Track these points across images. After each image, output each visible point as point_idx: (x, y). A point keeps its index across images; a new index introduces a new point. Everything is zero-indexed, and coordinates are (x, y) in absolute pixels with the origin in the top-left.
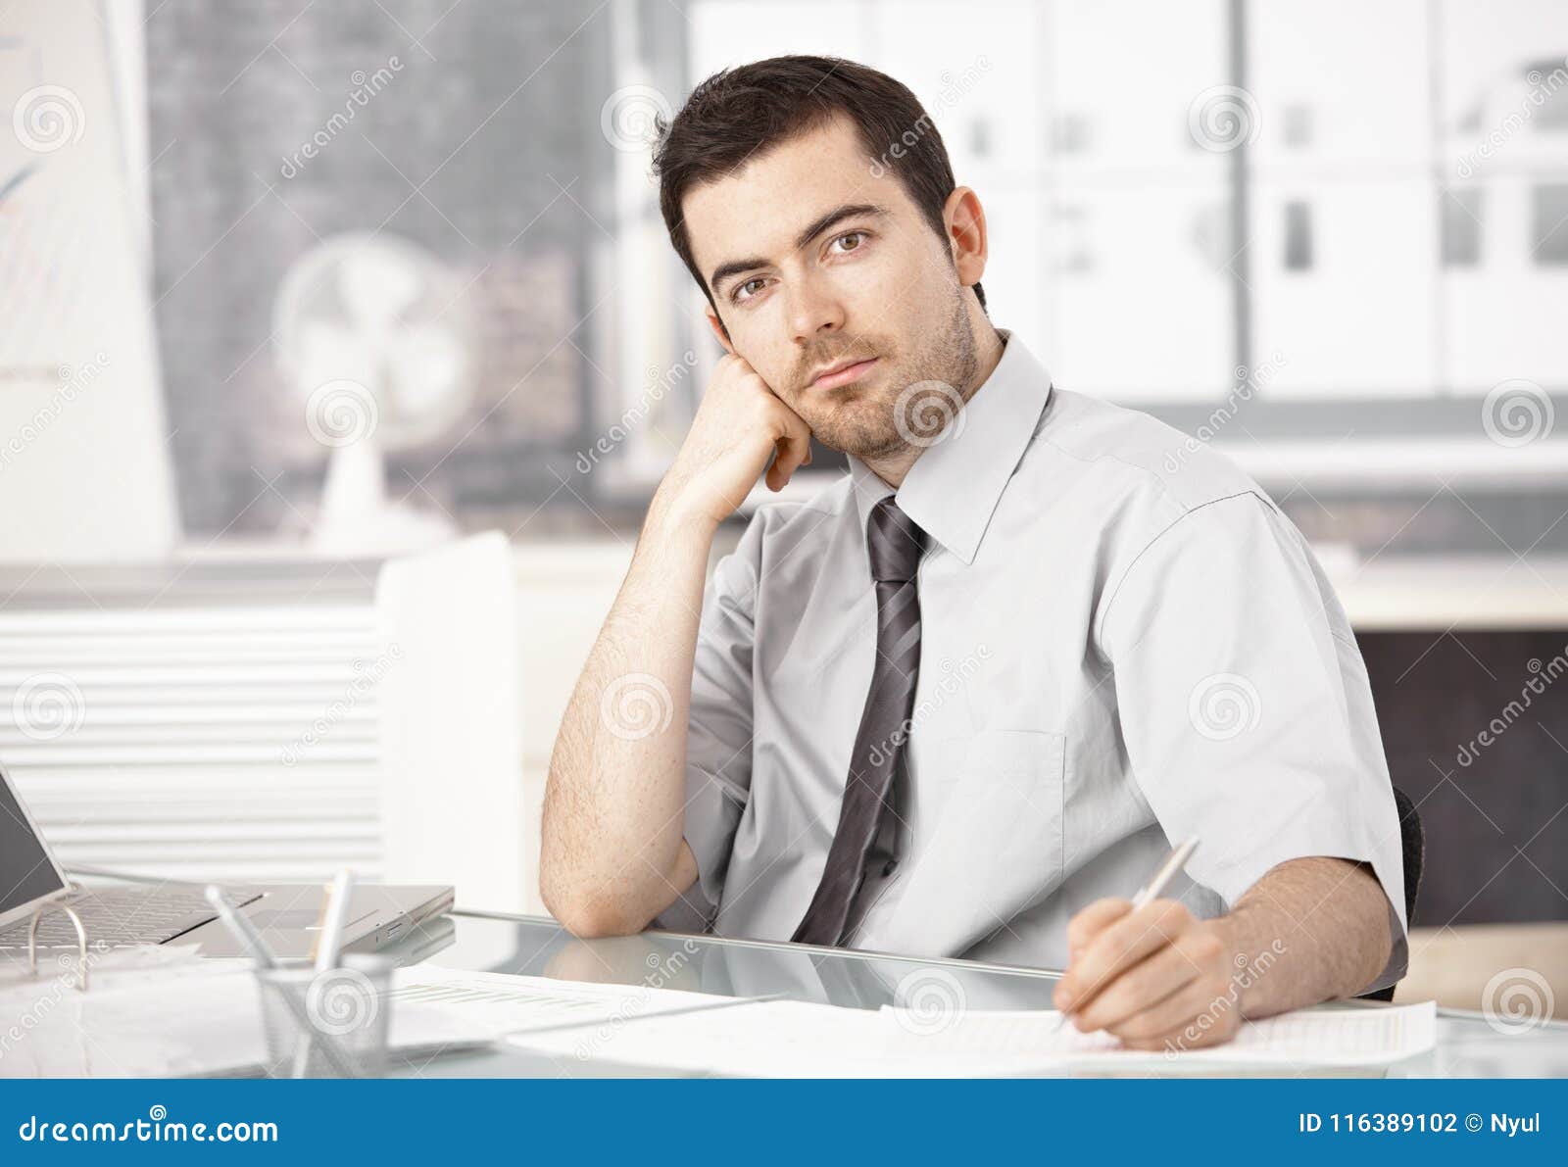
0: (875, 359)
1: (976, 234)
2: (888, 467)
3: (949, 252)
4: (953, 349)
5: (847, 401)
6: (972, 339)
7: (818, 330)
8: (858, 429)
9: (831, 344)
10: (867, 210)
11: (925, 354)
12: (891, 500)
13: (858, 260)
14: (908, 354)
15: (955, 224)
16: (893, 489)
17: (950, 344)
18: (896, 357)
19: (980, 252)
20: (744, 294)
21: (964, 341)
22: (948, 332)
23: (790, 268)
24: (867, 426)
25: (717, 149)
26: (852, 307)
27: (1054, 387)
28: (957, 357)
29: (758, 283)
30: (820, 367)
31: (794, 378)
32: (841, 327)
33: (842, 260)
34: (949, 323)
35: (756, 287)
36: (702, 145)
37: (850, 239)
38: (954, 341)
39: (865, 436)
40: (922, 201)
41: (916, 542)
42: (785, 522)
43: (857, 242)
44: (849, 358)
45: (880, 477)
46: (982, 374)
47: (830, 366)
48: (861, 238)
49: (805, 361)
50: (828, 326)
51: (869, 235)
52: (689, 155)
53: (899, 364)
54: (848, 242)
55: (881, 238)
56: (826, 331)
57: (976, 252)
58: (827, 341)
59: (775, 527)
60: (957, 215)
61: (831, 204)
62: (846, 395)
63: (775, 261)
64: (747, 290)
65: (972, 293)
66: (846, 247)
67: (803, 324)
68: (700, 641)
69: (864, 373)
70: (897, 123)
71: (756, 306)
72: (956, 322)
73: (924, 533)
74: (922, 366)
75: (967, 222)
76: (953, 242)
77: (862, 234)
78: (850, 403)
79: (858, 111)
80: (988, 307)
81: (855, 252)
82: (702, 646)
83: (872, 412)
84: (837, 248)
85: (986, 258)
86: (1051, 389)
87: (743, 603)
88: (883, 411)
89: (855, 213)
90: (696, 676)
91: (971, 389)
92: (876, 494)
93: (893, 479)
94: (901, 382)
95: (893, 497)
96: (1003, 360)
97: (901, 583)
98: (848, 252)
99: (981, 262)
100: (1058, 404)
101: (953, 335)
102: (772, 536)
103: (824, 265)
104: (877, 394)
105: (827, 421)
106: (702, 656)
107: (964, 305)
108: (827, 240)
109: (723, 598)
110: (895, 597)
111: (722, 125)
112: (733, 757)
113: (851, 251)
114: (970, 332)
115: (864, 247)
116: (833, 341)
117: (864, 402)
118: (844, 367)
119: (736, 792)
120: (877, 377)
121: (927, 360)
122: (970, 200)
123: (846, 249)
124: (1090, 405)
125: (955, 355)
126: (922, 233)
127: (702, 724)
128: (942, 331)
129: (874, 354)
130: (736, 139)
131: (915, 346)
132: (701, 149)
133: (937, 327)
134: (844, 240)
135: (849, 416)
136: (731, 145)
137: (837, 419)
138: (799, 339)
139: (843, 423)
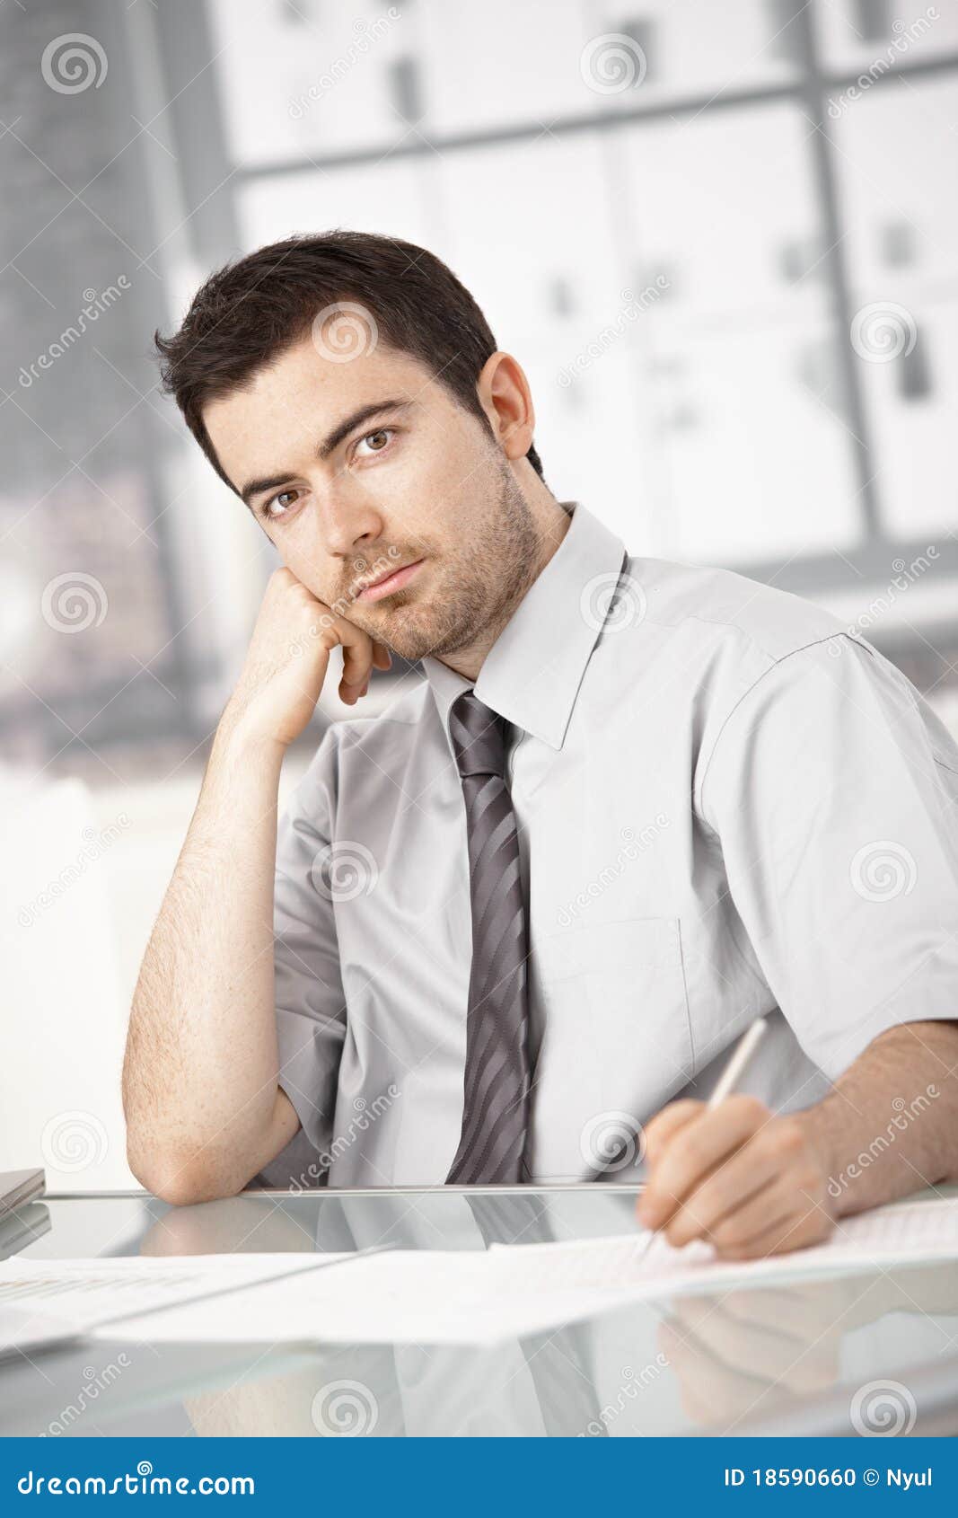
0: (421, 561)
1: (519, 400)
2: (461, 660)
3: (487, 428)
4: (505, 533)
5: (397, 607)
6: (527, 514)
7: (355, 542)
8: (411, 634)
9: (370, 553)
10: (389, 406)
11: (474, 545)
12: (470, 693)
13: (387, 461)
14: (455, 550)
15: (496, 393)
16: (471, 683)
17: (501, 529)
18: (441, 556)
19: (526, 422)
20: (277, 507)
21: (517, 521)
22: (497, 517)
23: (318, 478)
24: (420, 630)
25: (223, 365)
26: (388, 510)
27: (629, 555)
28: (511, 541)
29: (292, 495)
30: (360, 580)
31: (339, 591)
32: (378, 536)
33: (371, 462)
34: (496, 507)
35: (289, 498)
36: (205, 363)
37: (377, 438)
38: (505, 524)
39: (419, 640)
40: (449, 381)
41: (503, 734)
42: (359, 737)
43: (386, 439)
44: (391, 566)
45: (453, 670)
46: (546, 548)
47: (372, 578)
48: (389, 435)
49: (348, 574)
50: (365, 536)
51: (395, 430)
52: (195, 375)
53: (447, 563)
54: (376, 441)
55: (409, 432)
56: (363, 542)
57: (522, 419)
58: (365, 552)
59: (348, 743)
60: (495, 383)
61: (347, 410)
62: (396, 602)
63: (301, 473)
64: (281, 503)
65: (526, 462)
66: (375, 446)
67: (337, 539)
68: (278, 876)
69: (412, 577)
70: (414, 301)
71: (291, 520)
72: (504, 504)
73: (510, 724)
74: (473, 559)
75: (507, 389)
76: (494, 417)
77: (388, 430)
78: (399, 609)
79: (370, 297)
80: (545, 474)
81: (383, 452)
82: (281, 881)
83: (423, 616)
84: (365, 449)
85: (533, 426)
86: (626, 557)
87: (319, 826)
88: (435, 612)
89: (375, 413)
90: (277, 915)
91: (535, 568)
92: (454, 689)
93: (468, 671)
94: (451, 580)
95: (472, 691)
96: (571, 531)
97: (488, 776)
98: (378, 451)
99: (528, 430)
100: (634, 570)
101: (503, 518)
102: (347, 750)
103: (352, 470)
104: (429, 596)
105: (380, 629)
106: (281, 893)
107: (510, 483)
108: (352, 443)
109: (299, 823)
110: (483, 791)
111: (222, 339)
112: (322, 991)
113: (381, 450)
114: (523, 508)
115: (392, 445)
116: (371, 550)
117: (415, 607)
118: (387, 576)
119: (331, 1028)
120: (425, 580)
121: (476, 552)
122: (508, 365)
123: (375, 449)
124: (666, 569)
125: (508, 539)
126: (454, 416)
127: (286, 963)
128: (490, 518)
129: (416, 557)
130: (238, 353)
131: (461, 540)
132: (207, 367)
133: (483, 515)
134: (372, 439)
135: (400, 622)
136: (235, 359)
137: (390, 626)
138: (336, 554)
139: (395, 630)
